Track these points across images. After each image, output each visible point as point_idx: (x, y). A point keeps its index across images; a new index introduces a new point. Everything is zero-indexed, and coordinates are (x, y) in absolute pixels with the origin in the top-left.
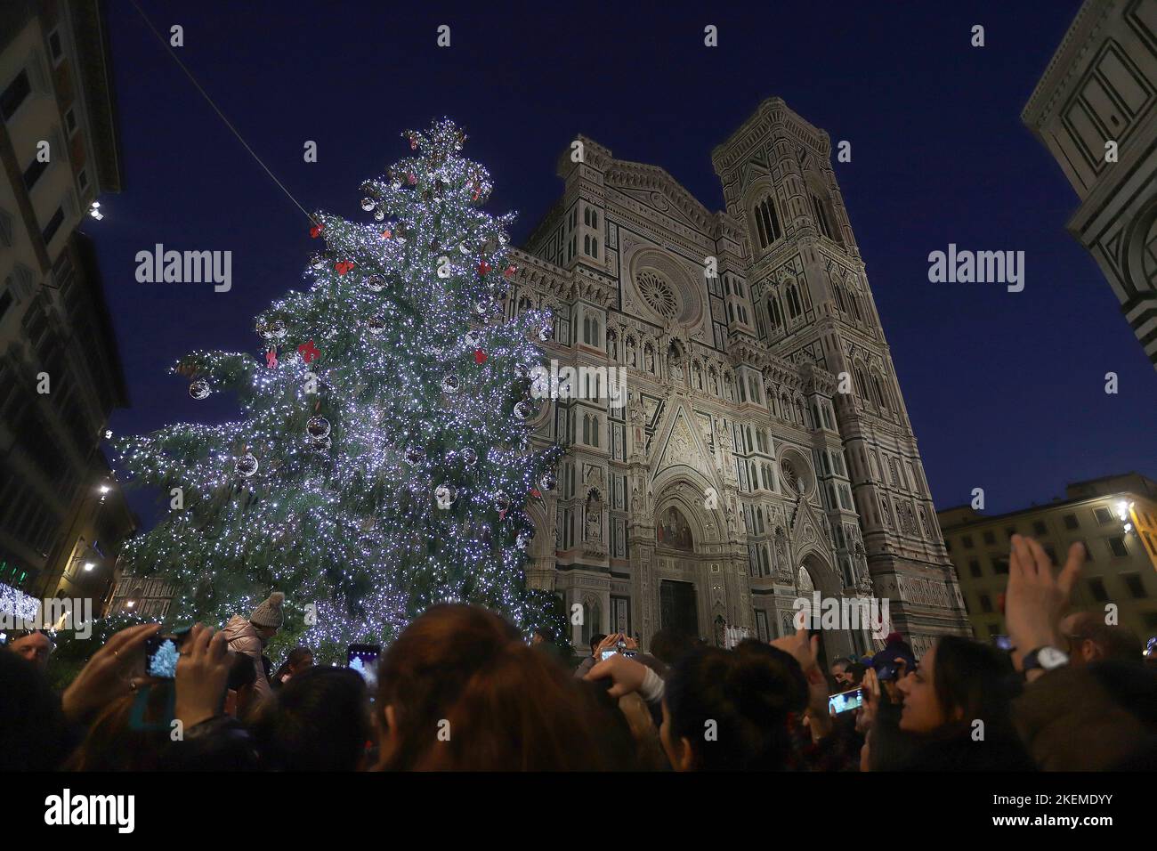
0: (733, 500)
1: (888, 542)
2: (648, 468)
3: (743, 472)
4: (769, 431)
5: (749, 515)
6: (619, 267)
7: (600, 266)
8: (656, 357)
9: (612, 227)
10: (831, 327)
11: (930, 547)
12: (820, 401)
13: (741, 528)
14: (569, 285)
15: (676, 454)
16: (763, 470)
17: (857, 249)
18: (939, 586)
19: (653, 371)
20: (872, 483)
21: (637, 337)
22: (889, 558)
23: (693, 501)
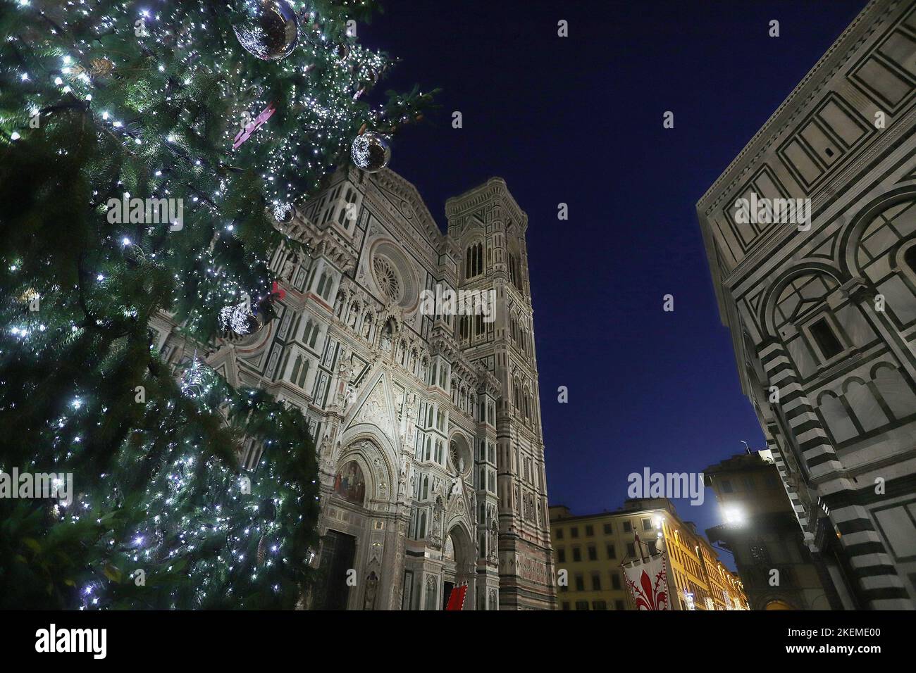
0: (408, 466)
1: (514, 524)
2: (343, 419)
3: (420, 443)
4: (447, 414)
5: (417, 482)
6: (362, 245)
7: (348, 236)
8: (373, 327)
9: (366, 212)
10: (504, 348)
11: (541, 533)
12: (488, 400)
13: (409, 492)
14: (317, 241)
15: (370, 414)
16: (436, 444)
17: (530, 299)
18: (541, 566)
19: (367, 337)
20: (511, 475)
21: (362, 305)
22: (512, 537)
23: (373, 459)
